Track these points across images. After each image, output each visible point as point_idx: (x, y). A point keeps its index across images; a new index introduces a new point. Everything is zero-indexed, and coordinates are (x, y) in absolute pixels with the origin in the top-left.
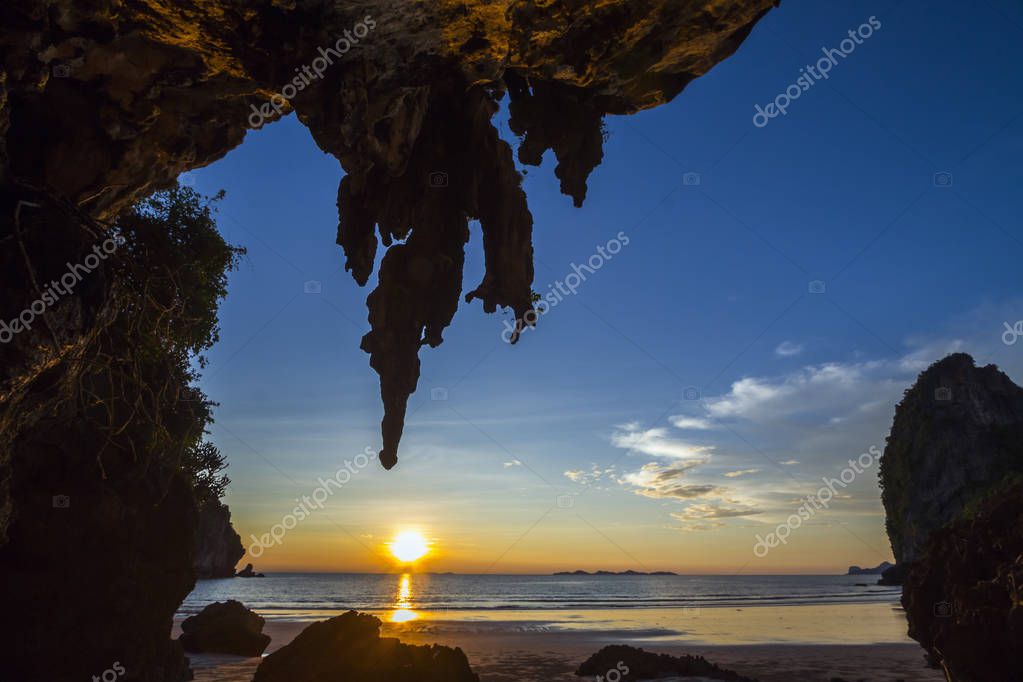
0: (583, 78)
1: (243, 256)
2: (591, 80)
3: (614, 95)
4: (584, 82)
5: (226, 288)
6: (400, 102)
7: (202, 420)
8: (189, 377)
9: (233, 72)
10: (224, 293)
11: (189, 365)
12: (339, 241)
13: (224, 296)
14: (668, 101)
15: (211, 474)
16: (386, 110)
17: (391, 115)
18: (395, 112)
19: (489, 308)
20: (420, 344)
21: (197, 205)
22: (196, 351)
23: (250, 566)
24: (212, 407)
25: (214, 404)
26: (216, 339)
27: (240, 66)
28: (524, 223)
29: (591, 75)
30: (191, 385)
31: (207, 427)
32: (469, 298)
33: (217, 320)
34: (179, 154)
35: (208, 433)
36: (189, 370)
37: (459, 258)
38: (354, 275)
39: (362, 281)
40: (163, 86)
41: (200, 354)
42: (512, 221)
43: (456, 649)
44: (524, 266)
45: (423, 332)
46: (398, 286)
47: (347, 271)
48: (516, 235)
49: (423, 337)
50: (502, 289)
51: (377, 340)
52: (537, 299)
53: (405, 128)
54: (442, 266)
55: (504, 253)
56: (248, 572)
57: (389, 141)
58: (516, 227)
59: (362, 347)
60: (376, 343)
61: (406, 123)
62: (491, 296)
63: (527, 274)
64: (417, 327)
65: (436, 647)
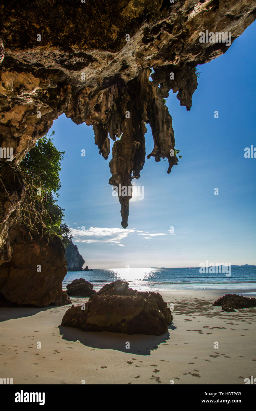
0: (175, 62)
1: (64, 154)
2: (179, 61)
3: (194, 61)
4: (176, 63)
5: (60, 167)
6: (102, 96)
7: (61, 216)
8: (54, 201)
9: (45, 107)
10: (60, 169)
11: (53, 197)
12: (96, 144)
13: (60, 170)
14: (224, 52)
15: (66, 235)
16: (97, 101)
17: (99, 101)
18: (101, 100)
19: (158, 160)
20: (131, 179)
21: (46, 139)
22: (55, 192)
23: (87, 267)
24: (63, 211)
25: (64, 210)
26: (60, 187)
27: (46, 104)
28: (168, 121)
29: (178, 59)
30: (55, 204)
31: (62, 218)
32: (149, 157)
33: (60, 179)
34: (35, 137)
35: (63, 220)
36: (53, 199)
37: (143, 141)
38: (103, 156)
39: (106, 158)
40: (26, 117)
41: (56, 192)
42: (163, 121)
43: (158, 294)
44: (170, 139)
45: (132, 173)
46: (120, 157)
47: (100, 154)
48: (165, 127)
49: (132, 175)
50: (162, 151)
51: (114, 179)
52: (178, 152)
53: (106, 103)
54: (136, 146)
55: (161, 135)
56: (87, 269)
57: (100, 111)
58: (165, 123)
59: (109, 183)
60: (114, 181)
61: (106, 102)
62: (158, 155)
63: (172, 143)
64: (129, 172)
65: (150, 292)
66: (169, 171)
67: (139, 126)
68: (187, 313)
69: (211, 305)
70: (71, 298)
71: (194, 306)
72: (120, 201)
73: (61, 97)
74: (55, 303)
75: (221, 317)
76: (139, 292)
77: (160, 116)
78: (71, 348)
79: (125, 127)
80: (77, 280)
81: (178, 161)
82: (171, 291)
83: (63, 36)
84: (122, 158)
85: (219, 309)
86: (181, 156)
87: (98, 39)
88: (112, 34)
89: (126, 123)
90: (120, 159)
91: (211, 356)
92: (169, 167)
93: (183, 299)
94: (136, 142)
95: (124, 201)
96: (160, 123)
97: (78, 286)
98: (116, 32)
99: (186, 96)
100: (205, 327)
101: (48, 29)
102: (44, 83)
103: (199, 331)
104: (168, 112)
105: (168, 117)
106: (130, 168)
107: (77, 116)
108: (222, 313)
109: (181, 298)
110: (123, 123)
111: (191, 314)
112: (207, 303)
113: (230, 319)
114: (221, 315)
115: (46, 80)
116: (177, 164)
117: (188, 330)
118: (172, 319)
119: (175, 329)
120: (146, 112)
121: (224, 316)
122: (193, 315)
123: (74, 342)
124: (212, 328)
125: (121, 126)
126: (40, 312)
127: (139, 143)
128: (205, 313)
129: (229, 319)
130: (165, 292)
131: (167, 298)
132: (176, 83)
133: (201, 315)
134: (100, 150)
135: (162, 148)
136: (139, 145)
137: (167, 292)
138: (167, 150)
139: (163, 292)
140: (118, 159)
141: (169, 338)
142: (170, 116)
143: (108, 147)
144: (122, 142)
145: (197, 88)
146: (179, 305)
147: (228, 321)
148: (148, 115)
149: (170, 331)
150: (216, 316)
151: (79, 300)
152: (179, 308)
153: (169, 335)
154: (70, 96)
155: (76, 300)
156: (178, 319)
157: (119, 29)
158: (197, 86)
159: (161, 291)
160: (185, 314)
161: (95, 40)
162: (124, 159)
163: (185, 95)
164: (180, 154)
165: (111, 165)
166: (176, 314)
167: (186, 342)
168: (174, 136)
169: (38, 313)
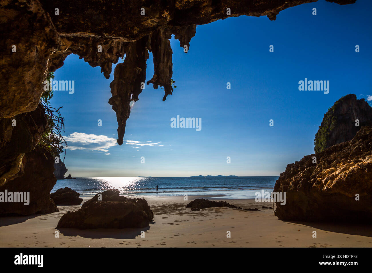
16: (111, 45)
19: (156, 87)
20: (130, 101)
23: (70, 175)
28: (169, 54)
32: (148, 83)
37: (144, 67)
38: (105, 74)
39: (108, 77)
42: (164, 52)
43: (144, 199)
44: (168, 71)
45: (131, 96)
46: (121, 80)
47: (102, 73)
48: (166, 58)
49: (131, 98)
50: (160, 80)
51: (114, 100)
52: (174, 83)
53: (117, 46)
54: (137, 72)
55: (161, 65)
56: (69, 178)
57: (112, 52)
58: (166, 55)
59: (109, 103)
60: (114, 101)
61: (118, 44)
62: (156, 82)
63: (170, 74)
64: (129, 95)
65: (137, 199)
66: (164, 99)
67: (143, 53)
68: (165, 213)
69: (184, 207)
70: (58, 207)
71: (171, 208)
72: (118, 121)
73: (83, 49)
74: (42, 211)
75: (189, 214)
76: (128, 199)
77: (162, 47)
78: (74, 240)
79: (129, 51)
80: (62, 189)
81: (173, 91)
82: (154, 198)
83: (99, 29)
84: (123, 81)
85: (189, 209)
86: (176, 86)
87: (124, 32)
88: (134, 31)
89: (130, 48)
90: (122, 82)
91: (175, 236)
92: (165, 95)
93: (164, 204)
94: (138, 68)
95: (122, 121)
96: (162, 54)
97: (64, 195)
98: (137, 30)
99: (186, 41)
100: (176, 221)
101: (89, 24)
102: (75, 46)
103: (171, 224)
104: (169, 45)
105: (169, 50)
106: (130, 91)
107: (94, 62)
108: (191, 212)
109: (162, 203)
110: (127, 47)
111: (168, 214)
112: (182, 205)
113: (195, 215)
114: (190, 213)
115: (77, 44)
116: (171, 94)
117: (164, 224)
118: (153, 217)
119: (155, 224)
120: (151, 41)
121: (191, 214)
122: (169, 214)
123: (75, 236)
124: (180, 221)
125: (125, 49)
126: (29, 220)
127: (141, 70)
128: (178, 213)
129: (193, 215)
130: (149, 198)
131: (151, 203)
132: (178, 32)
133: (175, 214)
134: (102, 68)
135: (161, 77)
136: (140, 71)
137: (151, 198)
138: (165, 80)
139: (148, 198)
140: (120, 81)
141: (150, 229)
142: (171, 49)
143: (110, 66)
144: (124, 65)
145: (195, 36)
146: (160, 208)
147: (193, 217)
148: (152, 45)
149: (150, 225)
150: (186, 214)
151: (66, 208)
152: (159, 210)
153: (149, 227)
154: (92, 49)
155: (62, 208)
156: (157, 217)
157: (139, 30)
158: (195, 34)
159: (147, 198)
160: (163, 214)
161: (121, 32)
162: (125, 82)
163: (184, 39)
164: (175, 84)
165: (112, 85)
166: (157, 214)
167: (161, 230)
168: (173, 68)
169: (27, 221)
